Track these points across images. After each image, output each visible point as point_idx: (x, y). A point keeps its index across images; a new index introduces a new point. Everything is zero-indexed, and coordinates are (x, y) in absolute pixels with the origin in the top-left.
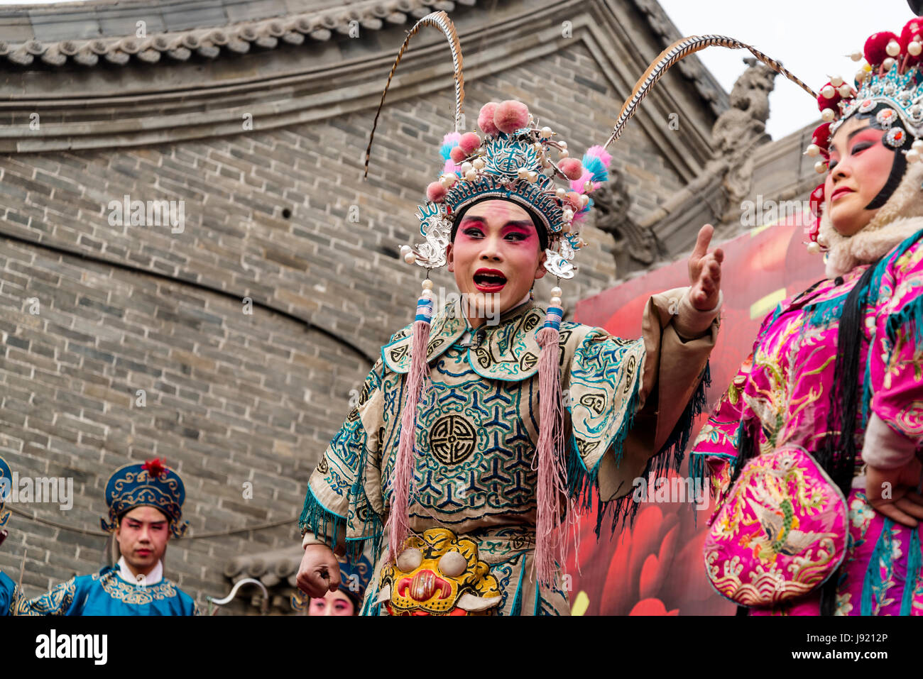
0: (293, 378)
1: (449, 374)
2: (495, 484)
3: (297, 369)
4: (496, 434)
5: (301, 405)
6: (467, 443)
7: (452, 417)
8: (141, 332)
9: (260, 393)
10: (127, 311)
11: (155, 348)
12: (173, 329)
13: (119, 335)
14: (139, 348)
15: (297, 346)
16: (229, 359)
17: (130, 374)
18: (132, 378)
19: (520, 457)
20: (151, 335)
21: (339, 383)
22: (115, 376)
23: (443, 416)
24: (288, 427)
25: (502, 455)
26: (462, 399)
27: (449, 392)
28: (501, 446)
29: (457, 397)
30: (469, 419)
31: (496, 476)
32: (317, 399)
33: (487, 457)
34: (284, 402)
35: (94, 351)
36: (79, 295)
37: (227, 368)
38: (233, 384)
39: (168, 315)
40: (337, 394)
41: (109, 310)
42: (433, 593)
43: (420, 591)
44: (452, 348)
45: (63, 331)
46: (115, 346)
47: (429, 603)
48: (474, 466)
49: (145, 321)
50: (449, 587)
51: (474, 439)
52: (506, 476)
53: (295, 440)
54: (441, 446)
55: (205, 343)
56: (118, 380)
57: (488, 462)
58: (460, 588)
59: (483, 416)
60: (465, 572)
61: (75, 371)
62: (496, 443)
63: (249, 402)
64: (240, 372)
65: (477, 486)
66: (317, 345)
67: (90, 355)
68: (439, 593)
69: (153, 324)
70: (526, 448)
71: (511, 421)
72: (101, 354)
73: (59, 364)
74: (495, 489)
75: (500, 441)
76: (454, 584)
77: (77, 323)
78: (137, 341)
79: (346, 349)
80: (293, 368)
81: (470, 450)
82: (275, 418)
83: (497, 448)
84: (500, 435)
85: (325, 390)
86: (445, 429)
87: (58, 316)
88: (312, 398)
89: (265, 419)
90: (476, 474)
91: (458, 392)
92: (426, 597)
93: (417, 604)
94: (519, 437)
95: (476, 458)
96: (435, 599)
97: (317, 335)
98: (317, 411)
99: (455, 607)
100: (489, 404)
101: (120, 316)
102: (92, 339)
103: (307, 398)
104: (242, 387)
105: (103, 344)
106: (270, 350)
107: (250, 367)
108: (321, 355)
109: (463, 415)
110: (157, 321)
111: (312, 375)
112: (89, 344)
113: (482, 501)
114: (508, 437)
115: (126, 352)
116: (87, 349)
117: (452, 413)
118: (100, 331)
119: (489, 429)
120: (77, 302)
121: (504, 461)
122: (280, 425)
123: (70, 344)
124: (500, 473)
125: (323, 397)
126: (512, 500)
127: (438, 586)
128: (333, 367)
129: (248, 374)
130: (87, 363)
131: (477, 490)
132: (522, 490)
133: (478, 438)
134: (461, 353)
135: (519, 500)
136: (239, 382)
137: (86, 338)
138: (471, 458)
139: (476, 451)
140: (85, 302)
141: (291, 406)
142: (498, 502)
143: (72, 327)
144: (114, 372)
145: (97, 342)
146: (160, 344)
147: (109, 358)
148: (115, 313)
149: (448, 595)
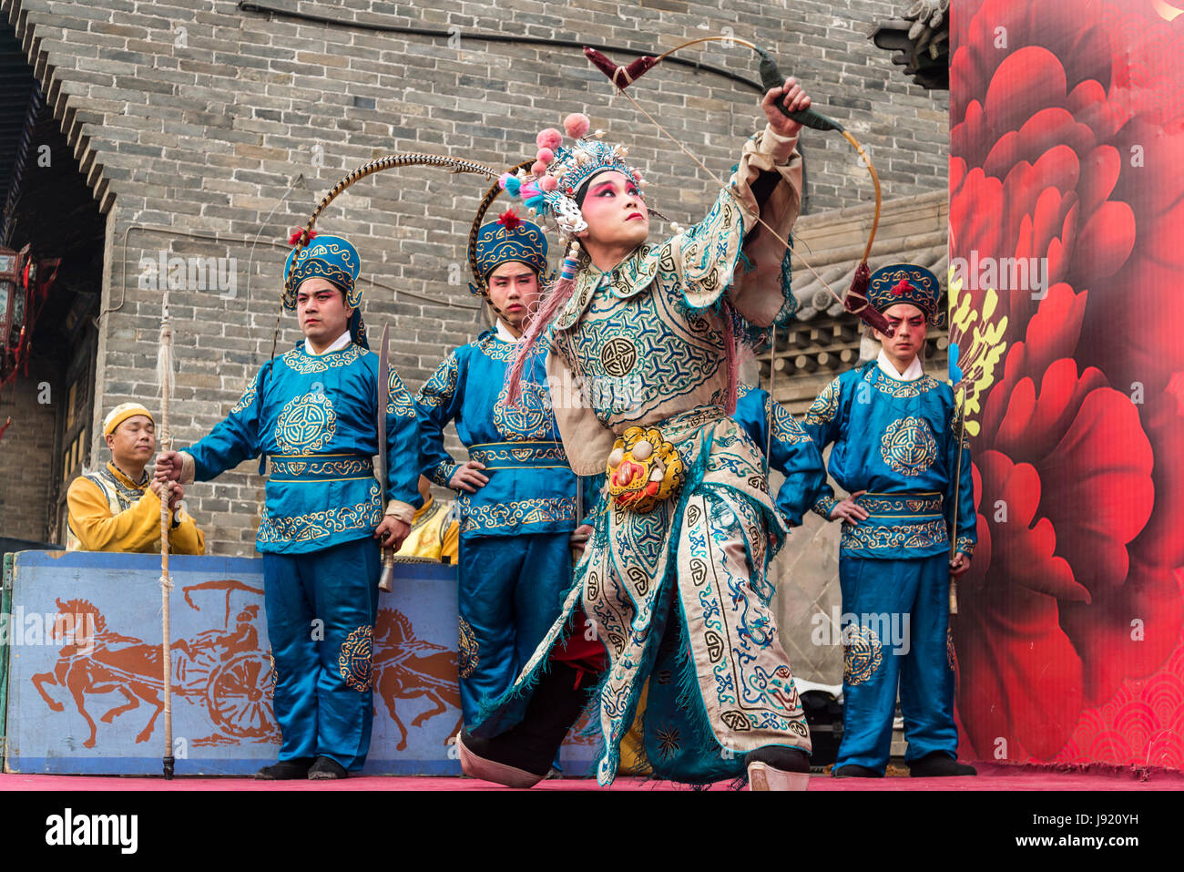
0: (689, 123)
1: (602, 311)
2: (660, 377)
3: (693, 114)
4: (648, 339)
5: (701, 149)
6: (629, 355)
7: (613, 341)
8: (527, 102)
9: (657, 144)
10: (510, 83)
11: (544, 115)
12: (559, 93)
13: (504, 109)
14: (527, 118)
15: (688, 90)
16: (621, 115)
17: (523, 146)
18: (525, 149)
19: (672, 349)
20: (537, 103)
21: (737, 121)
22: (508, 150)
23: (606, 343)
24: (692, 174)
25: (658, 353)
26: (618, 325)
27: (606, 324)
28: (655, 347)
29: (613, 325)
30: (626, 338)
31: (659, 370)
32: (717, 141)
33: (648, 359)
34: (684, 149)
35: (482, 129)
36: (459, 75)
37: (620, 124)
38: (628, 140)
39: (551, 80)
40: (737, 134)
41: (491, 85)
42: (632, 476)
43: (623, 478)
44: (597, 291)
45: (448, 113)
46: (501, 121)
47: (631, 485)
48: (640, 369)
49: (529, 91)
50: (641, 467)
51: (634, 350)
52: (667, 368)
53: (701, 186)
54: (612, 365)
55: (594, 102)
56: (511, 154)
57: (650, 362)
58: (650, 466)
59: (634, 331)
60: (652, 453)
61: (467, 151)
62: (651, 346)
63: (649, 155)
64: (633, 126)
65: (647, 383)
66: (709, 85)
67: (479, 133)
68: (636, 475)
69: (538, 92)
70: (674, 341)
71: (656, 326)
72: (491, 131)
73: (450, 147)
74: (662, 380)
75: (653, 343)
76: (645, 465)
77: (461, 104)
78: (525, 111)
79: (740, 85)
80: (688, 113)
81: (633, 359)
82: (676, 167)
83: (652, 350)
84: (651, 339)
85: (725, 131)
86: (611, 352)
87: (441, 100)
88: (712, 141)
89: (667, 170)
90: (644, 375)
91: (612, 321)
92: (628, 483)
93: (624, 489)
94: (665, 335)
95: (640, 363)
96: (634, 480)
97: (707, 75)
98: (719, 153)
99: (649, 481)
100: (636, 320)
101: (503, 89)
102: (479, 117)
103: (707, 142)
104: (638, 141)
105: (490, 120)
106: (661, 98)
107: (644, 120)
108: (715, 96)
109: (621, 337)
110: (541, 88)
111: (708, 117)
112: (477, 123)
113: (655, 391)
114: (658, 338)
115: (515, 124)
116: (475, 128)
117: (613, 338)
118: (485, 107)
119: (642, 338)
120: (457, 82)
121: (661, 357)
122: (684, 174)
123: (458, 126)
124: (661, 367)
125: (723, 139)
126: (678, 385)
127: (634, 471)
128: (729, 105)
129: (642, 127)
130: (477, 142)
131: (648, 386)
132: (682, 374)
133: (636, 348)
134: (604, 292)
135: (683, 383)
136: (634, 136)
137: (472, 117)
138: (636, 364)
139: (638, 357)
140: (465, 81)
141: (691, 153)
142: (667, 390)
143: (456, 109)
144: (506, 146)
145: (484, 119)
146: (548, 111)
147: (498, 133)
148: (496, 87)
149: (642, 475)
